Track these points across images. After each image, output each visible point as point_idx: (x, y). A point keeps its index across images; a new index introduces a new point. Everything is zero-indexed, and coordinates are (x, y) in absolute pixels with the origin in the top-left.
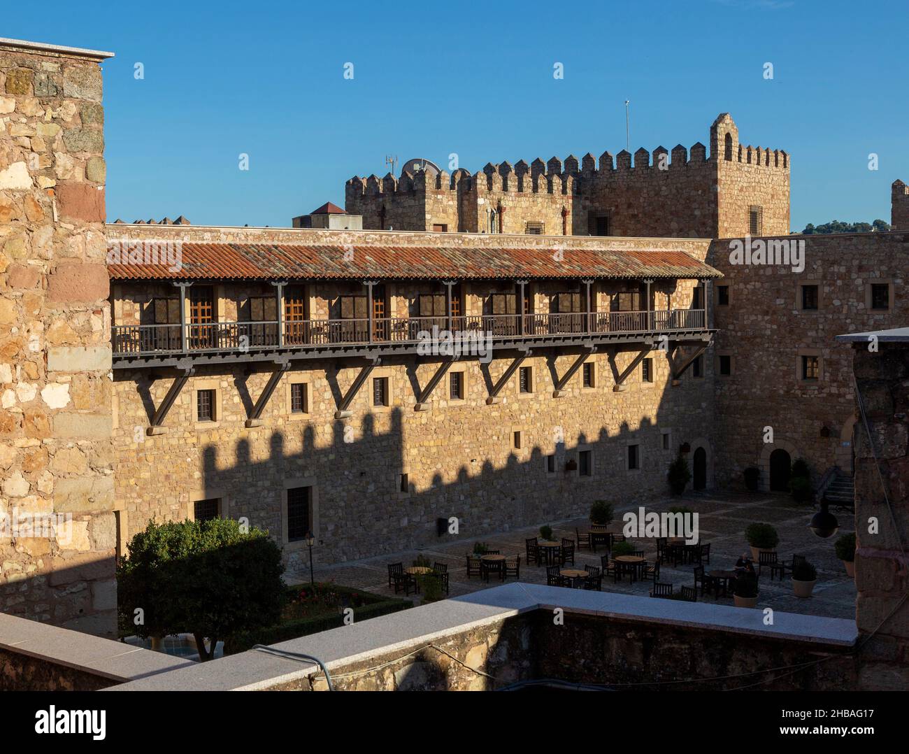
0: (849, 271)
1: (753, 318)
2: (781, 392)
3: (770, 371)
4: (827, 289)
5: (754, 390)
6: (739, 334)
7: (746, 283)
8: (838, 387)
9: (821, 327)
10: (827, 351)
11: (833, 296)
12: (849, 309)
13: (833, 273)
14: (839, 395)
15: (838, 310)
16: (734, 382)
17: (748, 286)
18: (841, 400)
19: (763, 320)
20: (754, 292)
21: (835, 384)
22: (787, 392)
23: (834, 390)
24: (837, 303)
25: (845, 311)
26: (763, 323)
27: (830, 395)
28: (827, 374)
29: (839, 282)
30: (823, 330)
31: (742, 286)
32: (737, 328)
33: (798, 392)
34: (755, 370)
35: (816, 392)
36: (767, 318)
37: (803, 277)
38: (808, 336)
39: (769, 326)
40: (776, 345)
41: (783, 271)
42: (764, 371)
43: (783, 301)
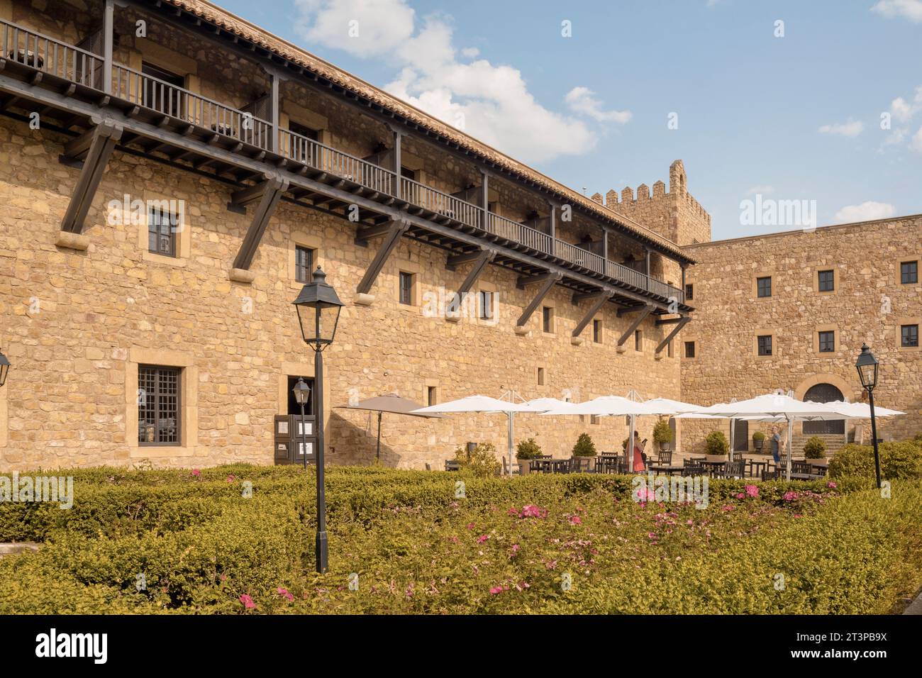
0: (798, 262)
1: (715, 307)
2: (740, 367)
3: (730, 351)
4: (780, 279)
5: (715, 368)
6: (702, 322)
7: (708, 280)
8: (790, 359)
9: (774, 310)
10: (781, 329)
11: (785, 283)
12: (799, 293)
13: (784, 265)
14: (790, 367)
15: (789, 295)
16: (697, 362)
17: (710, 282)
18: (792, 370)
19: (723, 309)
20: (716, 286)
21: (787, 357)
22: (745, 368)
23: (786, 362)
24: (788, 289)
25: (795, 295)
26: (724, 312)
27: (782, 366)
28: (781, 349)
29: (790, 272)
30: (776, 312)
31: (704, 282)
32: (701, 318)
33: (755, 366)
34: (717, 351)
35: (770, 365)
36: (726, 307)
37: (758, 270)
38: (763, 319)
39: (728, 313)
40: (735, 329)
41: (741, 267)
42: (724, 351)
43: (740, 292)
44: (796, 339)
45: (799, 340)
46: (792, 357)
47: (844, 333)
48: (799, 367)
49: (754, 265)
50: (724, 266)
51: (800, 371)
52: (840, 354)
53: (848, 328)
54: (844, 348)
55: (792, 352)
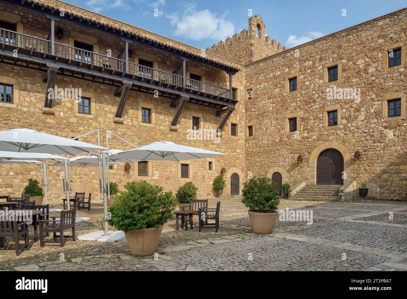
0: (314, 63)
1: (264, 102)
2: (278, 140)
3: (272, 130)
4: (302, 77)
5: (264, 142)
6: (257, 113)
7: (260, 84)
8: (308, 133)
9: (298, 99)
10: (302, 112)
11: (305, 80)
12: (314, 85)
13: (305, 67)
14: (308, 138)
15: (308, 88)
16: (254, 139)
17: (261, 86)
18: (310, 140)
19: (268, 102)
20: (265, 88)
21: (306, 131)
22: (281, 141)
23: (306, 135)
24: (307, 83)
25: (312, 87)
26: (269, 104)
27: (303, 138)
28: (302, 126)
29: (309, 71)
30: (300, 101)
31: (258, 86)
32: (256, 110)
33: (286, 139)
34: (265, 130)
36: (270, 101)
37: (289, 73)
38: (291, 106)
39: (271, 105)
40: (275, 115)
41: (279, 73)
42: (269, 130)
43: (278, 90)
44: (312, 118)
45: (314, 119)
46: (310, 131)
47: (344, 110)
48: (314, 138)
49: (287, 70)
50: (269, 74)
51: (314, 140)
52: (341, 126)
53: (347, 106)
54: (344, 121)
55: (309, 127)
